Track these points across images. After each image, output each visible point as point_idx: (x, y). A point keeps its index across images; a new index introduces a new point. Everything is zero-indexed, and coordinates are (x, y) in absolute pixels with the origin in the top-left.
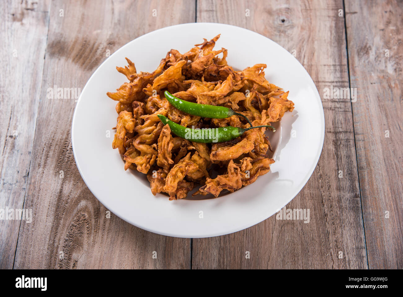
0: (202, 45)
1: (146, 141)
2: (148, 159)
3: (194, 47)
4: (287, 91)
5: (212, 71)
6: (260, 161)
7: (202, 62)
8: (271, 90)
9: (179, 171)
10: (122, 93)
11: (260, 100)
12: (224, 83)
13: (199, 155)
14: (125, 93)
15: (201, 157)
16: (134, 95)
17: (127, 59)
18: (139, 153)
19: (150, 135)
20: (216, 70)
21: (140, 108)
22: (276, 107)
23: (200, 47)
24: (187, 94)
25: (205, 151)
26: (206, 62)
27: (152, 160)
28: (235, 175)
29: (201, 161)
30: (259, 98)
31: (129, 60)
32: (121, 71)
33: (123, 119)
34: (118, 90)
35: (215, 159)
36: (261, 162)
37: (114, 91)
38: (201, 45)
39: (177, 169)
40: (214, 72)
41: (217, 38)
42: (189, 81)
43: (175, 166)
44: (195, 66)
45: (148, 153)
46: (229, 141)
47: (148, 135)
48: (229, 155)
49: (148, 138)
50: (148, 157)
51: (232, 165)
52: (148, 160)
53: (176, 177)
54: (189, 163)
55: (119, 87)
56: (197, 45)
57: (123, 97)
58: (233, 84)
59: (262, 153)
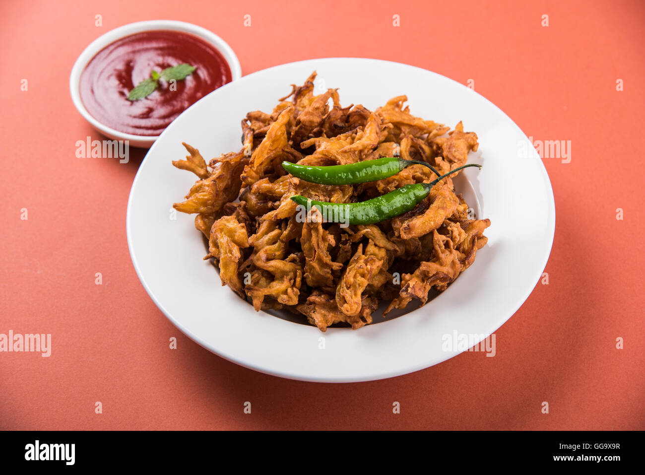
0: (293, 96)
1: (275, 255)
2: (290, 279)
3: (279, 103)
4: (459, 121)
5: (337, 120)
6: (471, 227)
7: (317, 109)
8: (430, 129)
9: (358, 275)
10: (201, 197)
11: (421, 148)
12: (368, 128)
13: (376, 245)
14: (205, 196)
15: (380, 248)
16: (223, 195)
17: (185, 145)
18: (271, 277)
19: (277, 244)
20: (342, 116)
21: (240, 211)
22: (456, 146)
23: (291, 99)
24: (319, 158)
25: (382, 235)
26: (323, 107)
27: (298, 279)
28: (447, 252)
29: (382, 253)
30: (419, 145)
31: (189, 146)
32: (180, 166)
33: (225, 230)
34: (187, 198)
35: (410, 236)
36: (473, 227)
37: (181, 200)
38: (289, 96)
39: (354, 274)
40: (339, 120)
41: (313, 77)
42: (310, 140)
43: (348, 270)
44: (308, 119)
45: (288, 270)
46: (413, 210)
47: (275, 245)
48: (430, 223)
49: (276, 250)
50: (289, 277)
51: (440, 238)
52: (292, 281)
53: (357, 286)
54: (368, 258)
55: (187, 192)
56: (282, 100)
57: (204, 203)
58: (379, 129)
59: (463, 218)
